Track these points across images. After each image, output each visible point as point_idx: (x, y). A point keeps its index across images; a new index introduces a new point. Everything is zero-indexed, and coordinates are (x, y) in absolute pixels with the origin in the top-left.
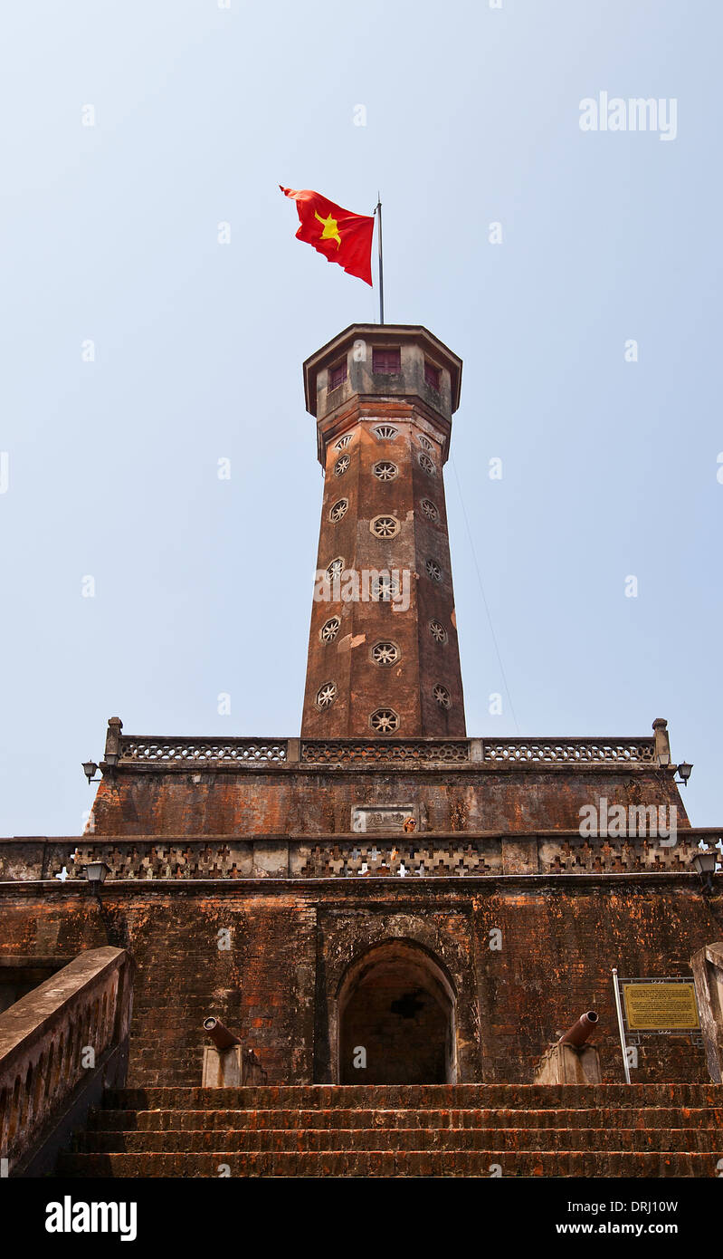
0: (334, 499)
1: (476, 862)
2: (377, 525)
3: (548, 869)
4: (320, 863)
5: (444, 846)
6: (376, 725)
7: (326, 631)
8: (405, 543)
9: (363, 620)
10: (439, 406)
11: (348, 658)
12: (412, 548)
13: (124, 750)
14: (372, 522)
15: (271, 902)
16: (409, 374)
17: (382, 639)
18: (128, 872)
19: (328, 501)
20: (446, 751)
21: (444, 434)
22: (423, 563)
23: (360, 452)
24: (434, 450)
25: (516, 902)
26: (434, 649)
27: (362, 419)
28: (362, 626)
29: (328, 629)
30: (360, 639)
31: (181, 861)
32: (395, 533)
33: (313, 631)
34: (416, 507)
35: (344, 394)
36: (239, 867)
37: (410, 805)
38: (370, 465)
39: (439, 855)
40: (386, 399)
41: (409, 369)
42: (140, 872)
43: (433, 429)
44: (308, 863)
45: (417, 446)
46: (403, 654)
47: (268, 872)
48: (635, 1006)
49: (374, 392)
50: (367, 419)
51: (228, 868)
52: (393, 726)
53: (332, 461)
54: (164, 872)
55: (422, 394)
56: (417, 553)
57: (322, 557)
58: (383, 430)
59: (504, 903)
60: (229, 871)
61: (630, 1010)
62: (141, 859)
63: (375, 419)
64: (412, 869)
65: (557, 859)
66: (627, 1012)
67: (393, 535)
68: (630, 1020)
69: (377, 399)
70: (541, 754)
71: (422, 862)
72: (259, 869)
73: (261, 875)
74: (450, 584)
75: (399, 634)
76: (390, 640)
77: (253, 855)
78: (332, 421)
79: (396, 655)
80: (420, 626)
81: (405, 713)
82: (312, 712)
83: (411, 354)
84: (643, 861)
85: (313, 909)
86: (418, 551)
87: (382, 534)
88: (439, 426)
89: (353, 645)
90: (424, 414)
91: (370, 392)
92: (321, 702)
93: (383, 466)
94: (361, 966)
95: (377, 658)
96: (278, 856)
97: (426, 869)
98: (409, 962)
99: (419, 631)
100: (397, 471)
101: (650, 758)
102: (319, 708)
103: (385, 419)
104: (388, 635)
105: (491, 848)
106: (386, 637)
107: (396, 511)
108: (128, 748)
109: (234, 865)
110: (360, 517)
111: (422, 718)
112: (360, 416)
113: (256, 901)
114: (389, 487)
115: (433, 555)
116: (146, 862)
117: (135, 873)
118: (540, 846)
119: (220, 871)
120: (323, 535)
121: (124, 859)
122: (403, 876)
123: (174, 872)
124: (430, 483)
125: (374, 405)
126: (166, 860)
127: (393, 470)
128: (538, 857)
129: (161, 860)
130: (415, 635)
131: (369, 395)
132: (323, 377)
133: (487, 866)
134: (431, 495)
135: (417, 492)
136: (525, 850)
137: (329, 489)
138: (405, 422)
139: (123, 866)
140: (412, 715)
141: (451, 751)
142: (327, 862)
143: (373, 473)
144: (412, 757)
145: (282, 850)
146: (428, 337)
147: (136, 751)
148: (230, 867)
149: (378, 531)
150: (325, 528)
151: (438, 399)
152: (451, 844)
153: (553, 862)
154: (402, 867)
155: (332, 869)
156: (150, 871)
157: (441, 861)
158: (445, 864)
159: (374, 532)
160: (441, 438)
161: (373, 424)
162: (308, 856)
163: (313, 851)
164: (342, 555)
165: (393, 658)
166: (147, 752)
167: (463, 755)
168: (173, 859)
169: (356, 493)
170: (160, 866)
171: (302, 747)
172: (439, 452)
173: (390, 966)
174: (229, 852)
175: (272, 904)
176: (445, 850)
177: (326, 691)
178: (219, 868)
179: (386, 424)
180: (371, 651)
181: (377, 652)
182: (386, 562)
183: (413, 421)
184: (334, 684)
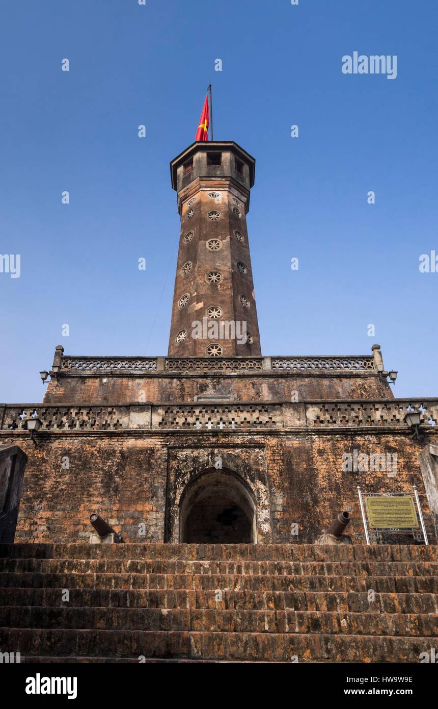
0: (186, 232)
1: (267, 419)
2: (210, 244)
3: (313, 423)
4: (170, 420)
5: (247, 409)
6: (209, 353)
7: (182, 302)
8: (225, 253)
9: (202, 295)
10: (243, 182)
11: (194, 315)
12: (229, 257)
13: (64, 364)
14: (207, 243)
15: (140, 443)
16: (226, 165)
17: (213, 305)
18: (53, 425)
19: (183, 233)
20: (250, 364)
21: (246, 197)
22: (236, 264)
23: (200, 207)
24: (241, 206)
25: (293, 444)
26: (242, 310)
27: (202, 189)
28: (202, 298)
29: (183, 301)
30: (201, 305)
31: (86, 418)
32: (220, 248)
33: (175, 302)
34: (231, 234)
35: (192, 177)
36: (121, 422)
37: (228, 395)
38: (206, 212)
39: (245, 415)
40: (214, 179)
41: (226, 163)
42: (61, 425)
43: (240, 194)
44: (163, 420)
45: (231, 203)
46: (225, 313)
47: (138, 425)
48: (374, 511)
49: (207, 175)
50: (204, 189)
51: (115, 423)
52: (220, 353)
53: (185, 212)
54: (75, 425)
55: (234, 176)
56: (232, 259)
57: (180, 262)
58: (213, 195)
59: (285, 445)
60: (115, 425)
61: (370, 514)
62: (62, 417)
63: (209, 189)
64: (227, 423)
65: (318, 417)
66: (369, 515)
67: (218, 249)
68: (371, 521)
69: (209, 179)
70: (306, 365)
71: (233, 419)
72: (133, 423)
73: (134, 426)
74: (251, 276)
75: (222, 302)
76: (217, 305)
77: (129, 415)
78: (185, 191)
79: (221, 314)
80: (234, 297)
81: (227, 346)
82: (174, 346)
83: (226, 156)
84: (373, 418)
85: (165, 449)
86: (233, 257)
87: (213, 248)
88: (243, 193)
89: (196, 309)
90: (235, 186)
91: (206, 175)
92: (179, 341)
93: (212, 213)
94: (196, 486)
95: (210, 315)
96: (144, 415)
97: (236, 423)
98: (227, 485)
99: (234, 301)
100: (221, 216)
101: (371, 367)
102: (177, 345)
103: (214, 189)
104: (216, 303)
105: (276, 410)
106: (215, 304)
107: (220, 236)
108: (66, 363)
109: (118, 421)
110: (200, 239)
111: (236, 349)
112: (200, 187)
113: (130, 443)
114: (216, 224)
115: (241, 260)
116: (64, 419)
117: (58, 426)
118: (306, 409)
119: (109, 425)
120: (180, 251)
121: (51, 417)
122: (221, 428)
123: (81, 425)
124: (239, 222)
125: (208, 182)
126: (76, 418)
127: (218, 215)
128: (306, 417)
129: (74, 418)
130: (231, 303)
131: (205, 177)
132: (180, 170)
133: (274, 422)
134: (240, 228)
135: (231, 227)
136: (298, 412)
137: (184, 227)
138: (225, 191)
139: (51, 422)
140: (230, 347)
141: (252, 364)
142: (175, 419)
143: (207, 217)
144: (229, 367)
145: (147, 411)
146: (236, 147)
147: (71, 365)
148: (115, 422)
149: (210, 247)
150: (181, 247)
151: (243, 179)
152: (251, 408)
153: (315, 419)
154: (221, 423)
155: (177, 423)
156: (67, 425)
157: (245, 419)
158: (247, 420)
159: (208, 248)
160: (244, 199)
161: (208, 192)
162: (163, 415)
163: (166, 412)
164: (190, 260)
165: (219, 315)
166: (77, 365)
167: (260, 366)
168: (81, 417)
169: (198, 227)
170: (73, 421)
171: (165, 362)
172: (243, 206)
173: (215, 489)
174: (115, 413)
175: (140, 445)
176: (248, 412)
177: (181, 335)
178: (108, 422)
179: (214, 192)
180: (207, 312)
181: (210, 312)
182: (215, 264)
183: (229, 190)
184: (186, 330)
